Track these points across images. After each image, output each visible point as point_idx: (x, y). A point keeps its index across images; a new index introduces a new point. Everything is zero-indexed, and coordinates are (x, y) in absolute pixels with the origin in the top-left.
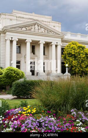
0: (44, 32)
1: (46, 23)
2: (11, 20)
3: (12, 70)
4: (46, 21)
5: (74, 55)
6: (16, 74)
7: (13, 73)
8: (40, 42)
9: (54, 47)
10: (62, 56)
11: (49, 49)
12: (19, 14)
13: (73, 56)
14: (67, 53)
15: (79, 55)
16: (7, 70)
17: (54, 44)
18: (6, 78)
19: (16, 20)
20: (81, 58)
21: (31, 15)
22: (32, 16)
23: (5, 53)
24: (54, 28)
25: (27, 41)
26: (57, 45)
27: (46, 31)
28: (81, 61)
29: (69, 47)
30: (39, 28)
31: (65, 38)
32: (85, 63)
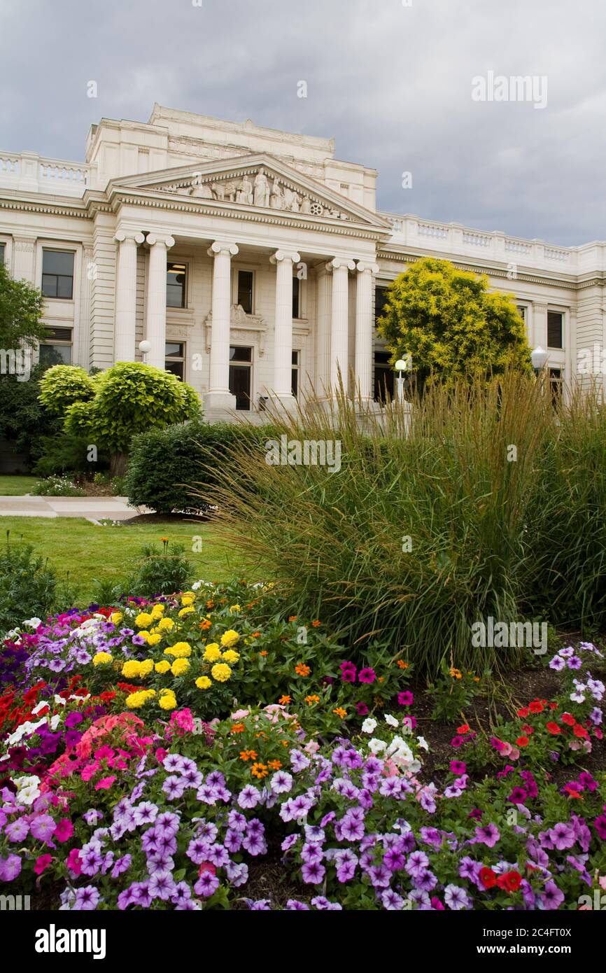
0: (295, 208)
1: (309, 171)
2: (144, 150)
3: (134, 378)
4: (308, 159)
5: (437, 318)
6: (157, 396)
7: (140, 390)
8: (278, 255)
9: (341, 279)
10: (377, 326)
11: (317, 288)
12: (183, 126)
13: (431, 325)
14: (404, 309)
15: (460, 320)
16: (113, 375)
17: (341, 264)
18: (107, 415)
19: (168, 151)
20: (469, 336)
21: (237, 132)
22: (243, 133)
23: (114, 302)
24: (344, 192)
25: (214, 247)
26: (356, 271)
27: (307, 204)
28: (466, 347)
29: (411, 283)
30: (276, 188)
31: (392, 241)
32: (482, 357)
